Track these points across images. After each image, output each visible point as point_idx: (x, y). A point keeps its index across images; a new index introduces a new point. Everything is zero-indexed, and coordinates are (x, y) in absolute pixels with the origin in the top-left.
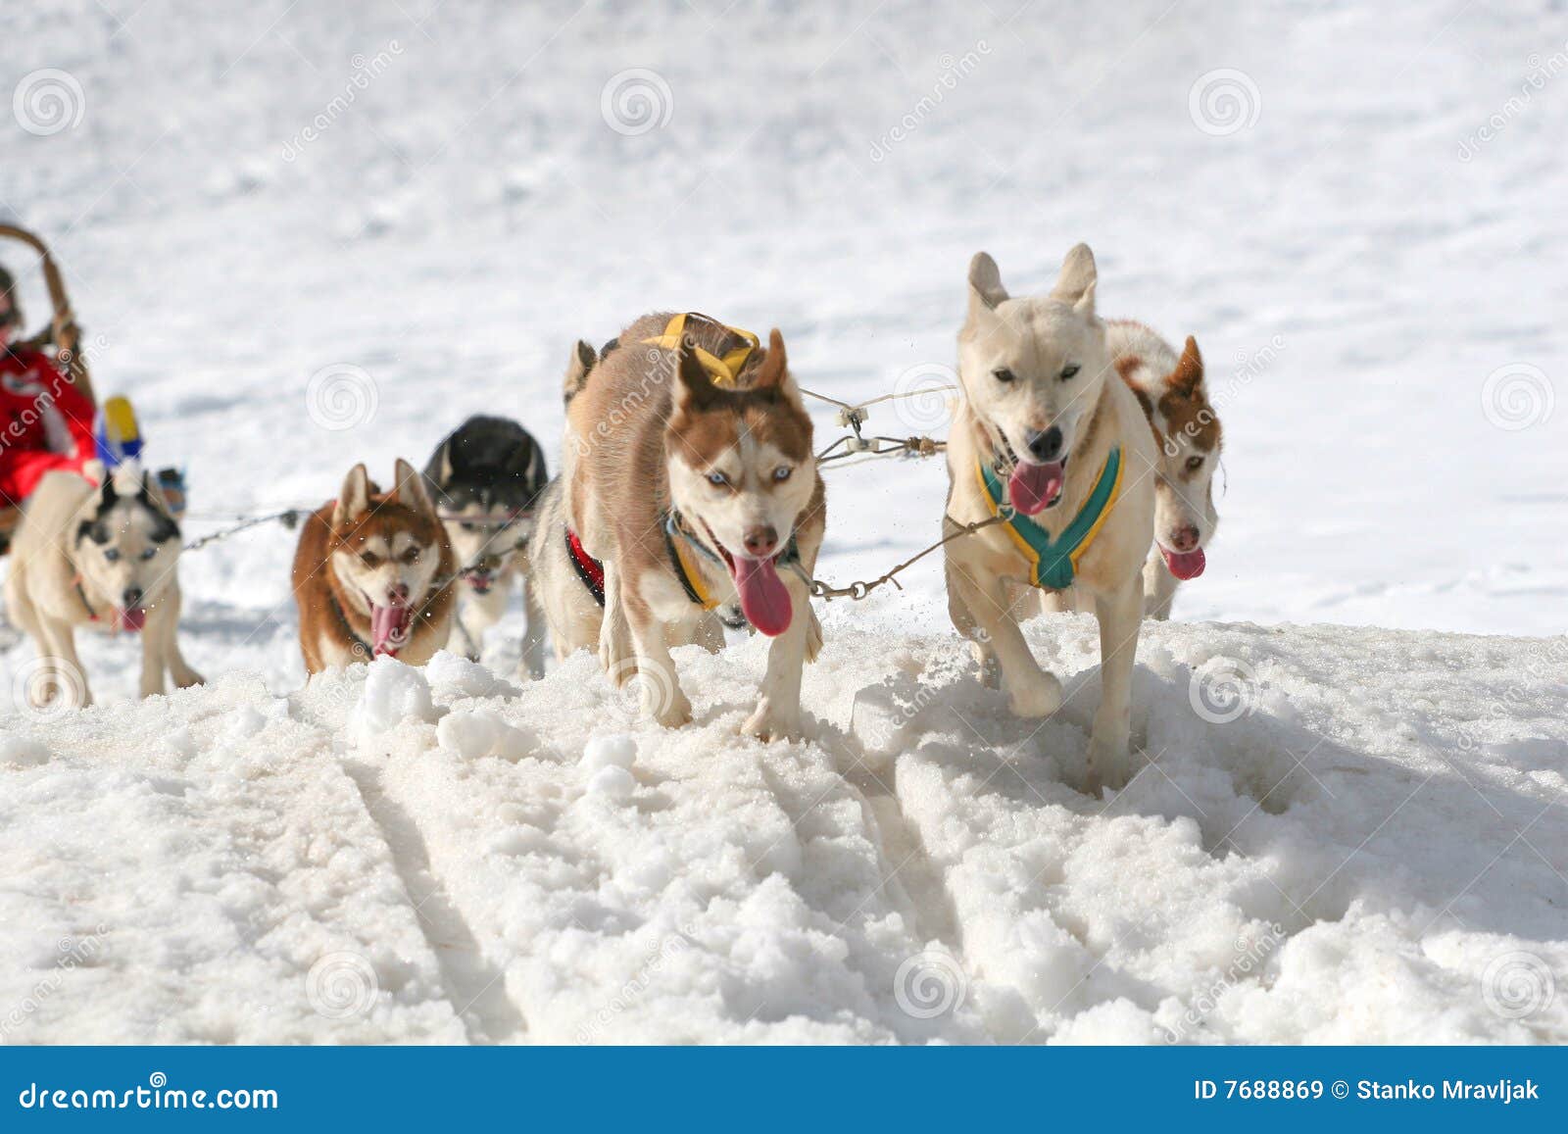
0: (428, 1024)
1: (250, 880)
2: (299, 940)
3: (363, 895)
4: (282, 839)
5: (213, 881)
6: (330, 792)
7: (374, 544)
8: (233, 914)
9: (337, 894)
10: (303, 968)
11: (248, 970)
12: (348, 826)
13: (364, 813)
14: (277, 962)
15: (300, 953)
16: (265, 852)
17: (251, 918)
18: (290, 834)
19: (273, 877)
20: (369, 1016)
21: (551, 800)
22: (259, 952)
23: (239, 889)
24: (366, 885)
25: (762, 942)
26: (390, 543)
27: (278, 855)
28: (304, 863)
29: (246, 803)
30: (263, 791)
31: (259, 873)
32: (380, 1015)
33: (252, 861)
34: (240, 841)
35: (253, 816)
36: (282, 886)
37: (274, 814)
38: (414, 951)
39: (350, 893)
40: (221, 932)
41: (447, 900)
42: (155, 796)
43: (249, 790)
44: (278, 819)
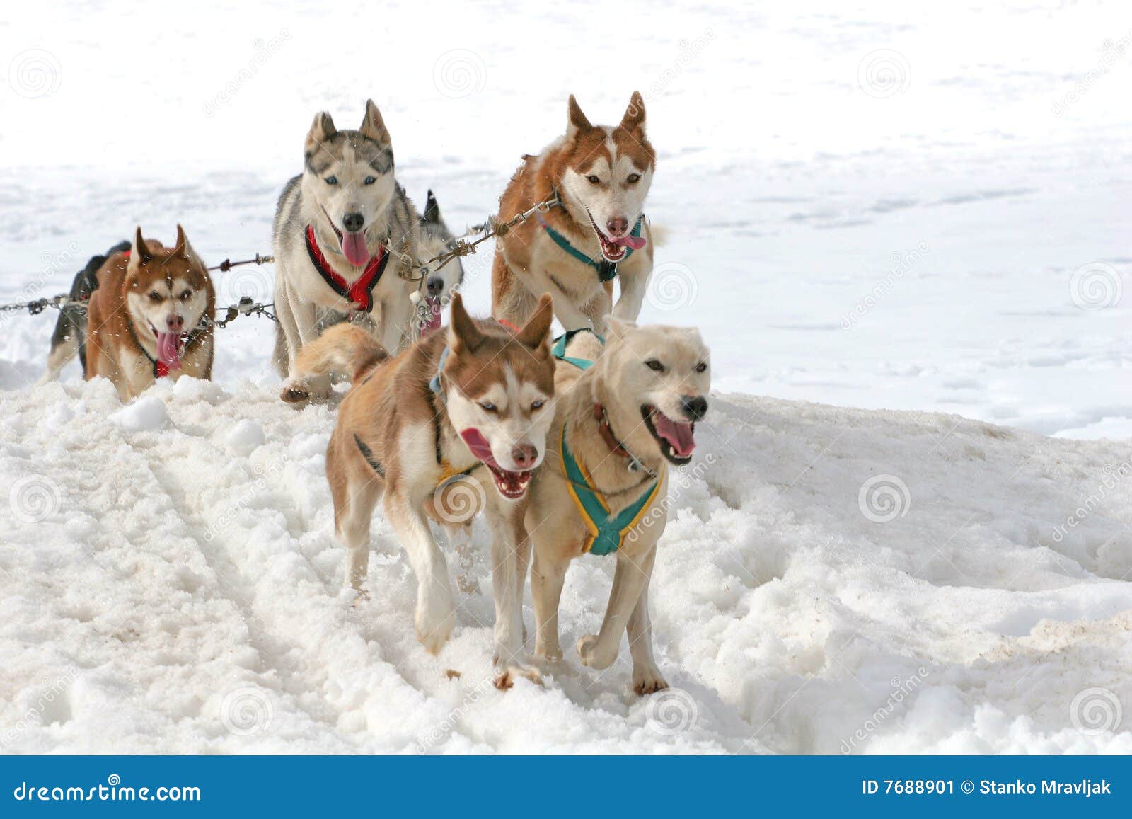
1: (84, 516)
2: (123, 557)
3: (161, 529)
4: (101, 490)
6: (128, 462)
7: (158, 286)
8: (81, 538)
9: (143, 528)
10: (128, 575)
11: (93, 575)
12: (142, 484)
14: (110, 569)
15: (124, 565)
16: (90, 497)
17: (88, 540)
18: (105, 487)
19: (98, 516)
20: (178, 608)
22: (97, 563)
23: (78, 521)
24: (162, 523)
26: (171, 287)
27: (99, 500)
28: (115, 506)
29: (72, 467)
30: (82, 460)
31: (87, 511)
33: (83, 503)
34: (72, 491)
35: (78, 475)
36: (103, 522)
37: (91, 474)
38: (198, 566)
39: (154, 527)
40: (70, 549)
43: (72, 458)
44: (94, 478)
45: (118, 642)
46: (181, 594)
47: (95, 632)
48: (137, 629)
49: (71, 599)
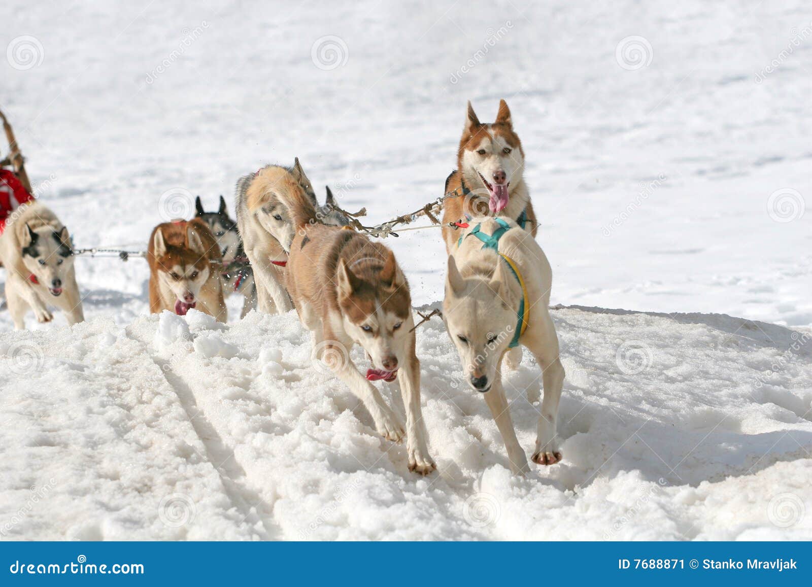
0: (202, 472)
1: (118, 409)
2: (143, 436)
3: (168, 416)
4: (130, 391)
5: (102, 409)
6: (149, 371)
7: (176, 269)
8: (113, 424)
9: (157, 416)
10: (145, 448)
11: (122, 448)
12: (158, 386)
13: (165, 380)
14: (134, 444)
15: (144, 441)
16: (124, 396)
17: (120, 426)
18: (133, 388)
19: (128, 408)
20: (177, 468)
21: (247, 376)
22: (125, 441)
23: (114, 413)
24: (170, 412)
25: (344, 439)
26: (184, 270)
27: (130, 398)
28: (141, 402)
29: (113, 375)
30: (119, 370)
31: (122, 406)
32: (181, 468)
33: (118, 401)
34: (112, 392)
35: (116, 381)
36: (132, 412)
37: (125, 380)
38: (193, 440)
39: (163, 415)
40: (107, 432)
41: (205, 419)
42: (71, 371)
43: (113, 369)
44: (127, 383)
45: (136, 493)
46: (179, 459)
47: (120, 488)
48: (149, 484)
49: (106, 466)
